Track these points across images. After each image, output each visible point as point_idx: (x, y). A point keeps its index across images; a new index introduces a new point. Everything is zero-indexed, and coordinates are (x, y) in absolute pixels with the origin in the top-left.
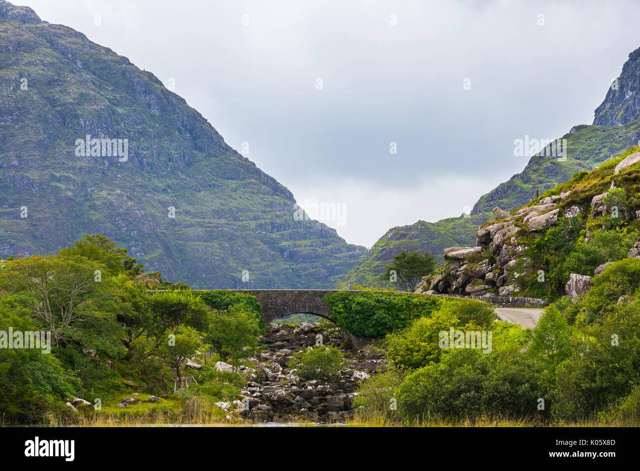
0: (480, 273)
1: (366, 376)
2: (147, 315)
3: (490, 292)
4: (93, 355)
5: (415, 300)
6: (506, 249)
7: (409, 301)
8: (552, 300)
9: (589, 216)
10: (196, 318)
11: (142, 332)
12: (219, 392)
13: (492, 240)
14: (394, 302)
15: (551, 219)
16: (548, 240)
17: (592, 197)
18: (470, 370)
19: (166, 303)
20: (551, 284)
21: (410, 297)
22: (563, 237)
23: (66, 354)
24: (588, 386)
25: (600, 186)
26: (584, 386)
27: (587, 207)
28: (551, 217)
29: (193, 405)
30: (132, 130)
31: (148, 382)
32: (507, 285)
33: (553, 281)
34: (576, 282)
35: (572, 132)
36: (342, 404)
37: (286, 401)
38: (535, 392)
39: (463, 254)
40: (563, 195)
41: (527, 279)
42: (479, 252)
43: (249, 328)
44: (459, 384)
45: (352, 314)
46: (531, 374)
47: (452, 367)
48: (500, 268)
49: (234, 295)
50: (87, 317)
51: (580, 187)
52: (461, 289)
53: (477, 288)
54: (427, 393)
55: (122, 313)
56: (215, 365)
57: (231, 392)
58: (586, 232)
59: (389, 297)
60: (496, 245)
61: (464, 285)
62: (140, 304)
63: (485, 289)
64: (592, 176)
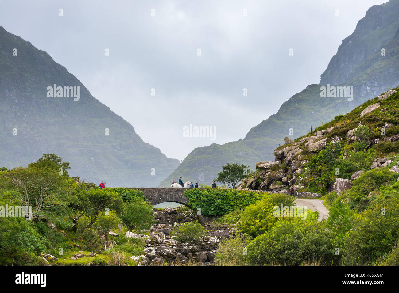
0: (279, 177)
1: (217, 240)
2: (86, 203)
3: (285, 189)
4: (54, 228)
5: (240, 194)
6: (294, 162)
7: (236, 194)
8: (324, 194)
9: (346, 142)
10: (116, 205)
11: (83, 214)
12: (131, 250)
13: (285, 157)
14: (227, 195)
15: (322, 144)
16: (320, 157)
17: (347, 131)
18: (290, 237)
19: (97, 196)
20: (322, 184)
21: (237, 192)
22: (330, 155)
23: (39, 227)
24: (364, 246)
25: (352, 124)
26: (362, 247)
27: (344, 137)
28: (322, 143)
29: (118, 258)
30: (34, 87)
31: (87, 244)
32: (295, 185)
33: (323, 182)
34: (340, 183)
35: (307, 89)
36: (206, 257)
37: (172, 256)
38: (330, 250)
39: (268, 166)
40: (329, 130)
41: (307, 181)
42: (277, 165)
43: (148, 211)
44: (283, 246)
45: (201, 202)
46: (328, 239)
47: (279, 235)
48: (291, 174)
49: (129, 191)
50: (51, 204)
51: (339, 125)
52: (266, 187)
53: (277, 186)
54: (264, 250)
55: (73, 202)
56: (125, 233)
57: (139, 250)
58: (344, 152)
59: (223, 192)
60: (288, 160)
61: (268, 185)
62: (82, 196)
63: (282, 187)
64: (346, 118)
